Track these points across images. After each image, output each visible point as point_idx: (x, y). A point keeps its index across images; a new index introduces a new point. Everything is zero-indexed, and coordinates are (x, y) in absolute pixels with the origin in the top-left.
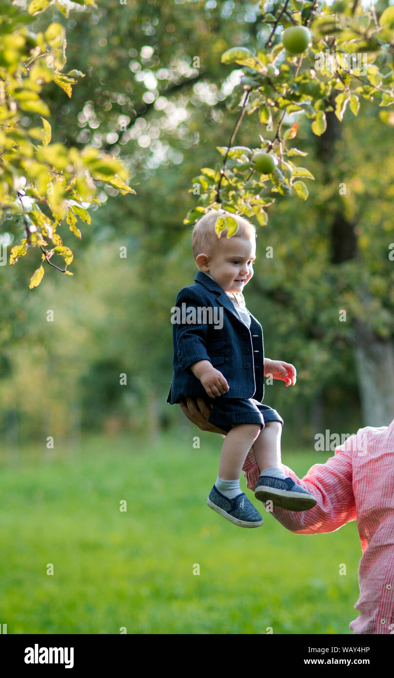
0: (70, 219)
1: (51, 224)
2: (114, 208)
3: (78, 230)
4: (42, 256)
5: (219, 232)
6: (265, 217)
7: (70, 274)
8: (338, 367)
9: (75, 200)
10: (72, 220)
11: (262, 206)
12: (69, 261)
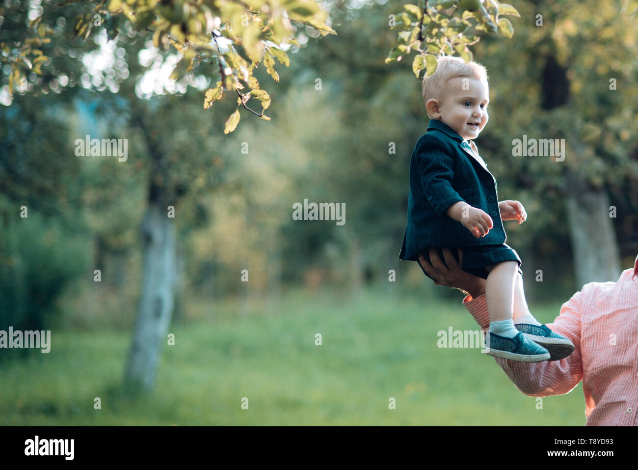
0: (268, 61)
1: (248, 67)
2: (315, 50)
3: (276, 72)
4: (237, 100)
5: (417, 70)
6: (469, 57)
7: (268, 118)
8: (550, 217)
9: (273, 41)
10: (270, 62)
11: (466, 44)
12: (266, 105)
